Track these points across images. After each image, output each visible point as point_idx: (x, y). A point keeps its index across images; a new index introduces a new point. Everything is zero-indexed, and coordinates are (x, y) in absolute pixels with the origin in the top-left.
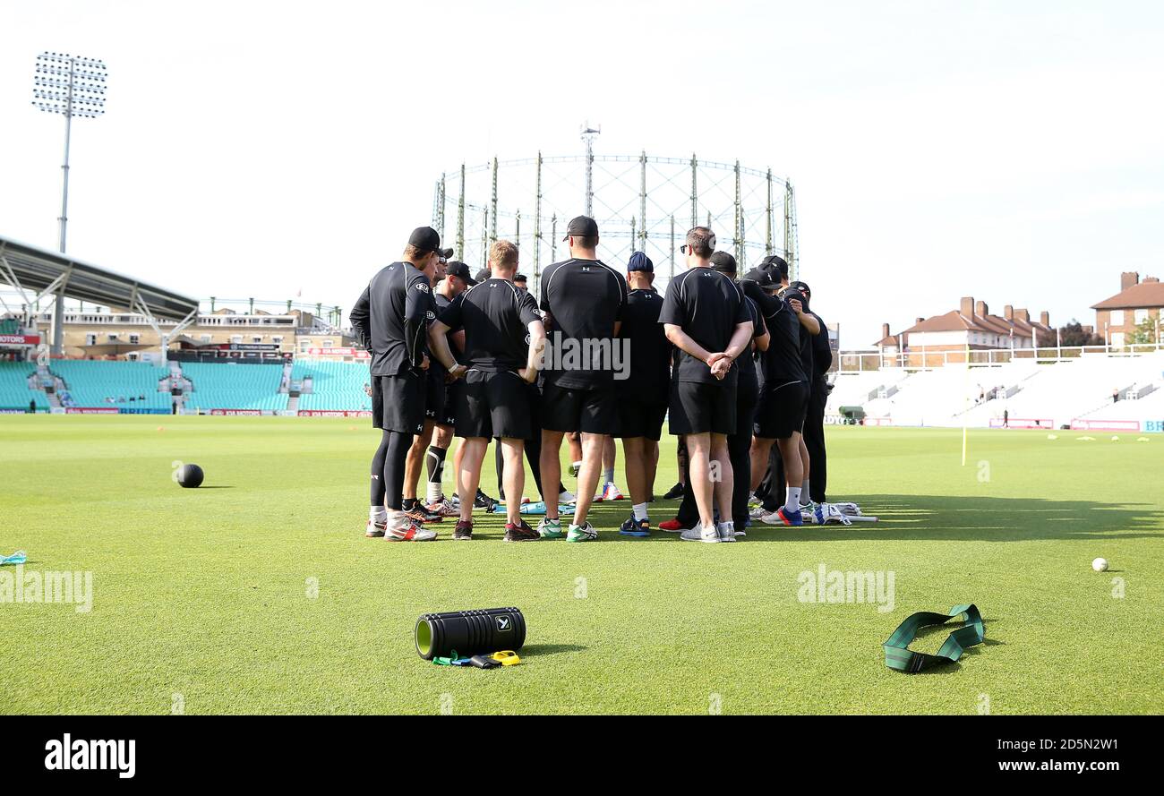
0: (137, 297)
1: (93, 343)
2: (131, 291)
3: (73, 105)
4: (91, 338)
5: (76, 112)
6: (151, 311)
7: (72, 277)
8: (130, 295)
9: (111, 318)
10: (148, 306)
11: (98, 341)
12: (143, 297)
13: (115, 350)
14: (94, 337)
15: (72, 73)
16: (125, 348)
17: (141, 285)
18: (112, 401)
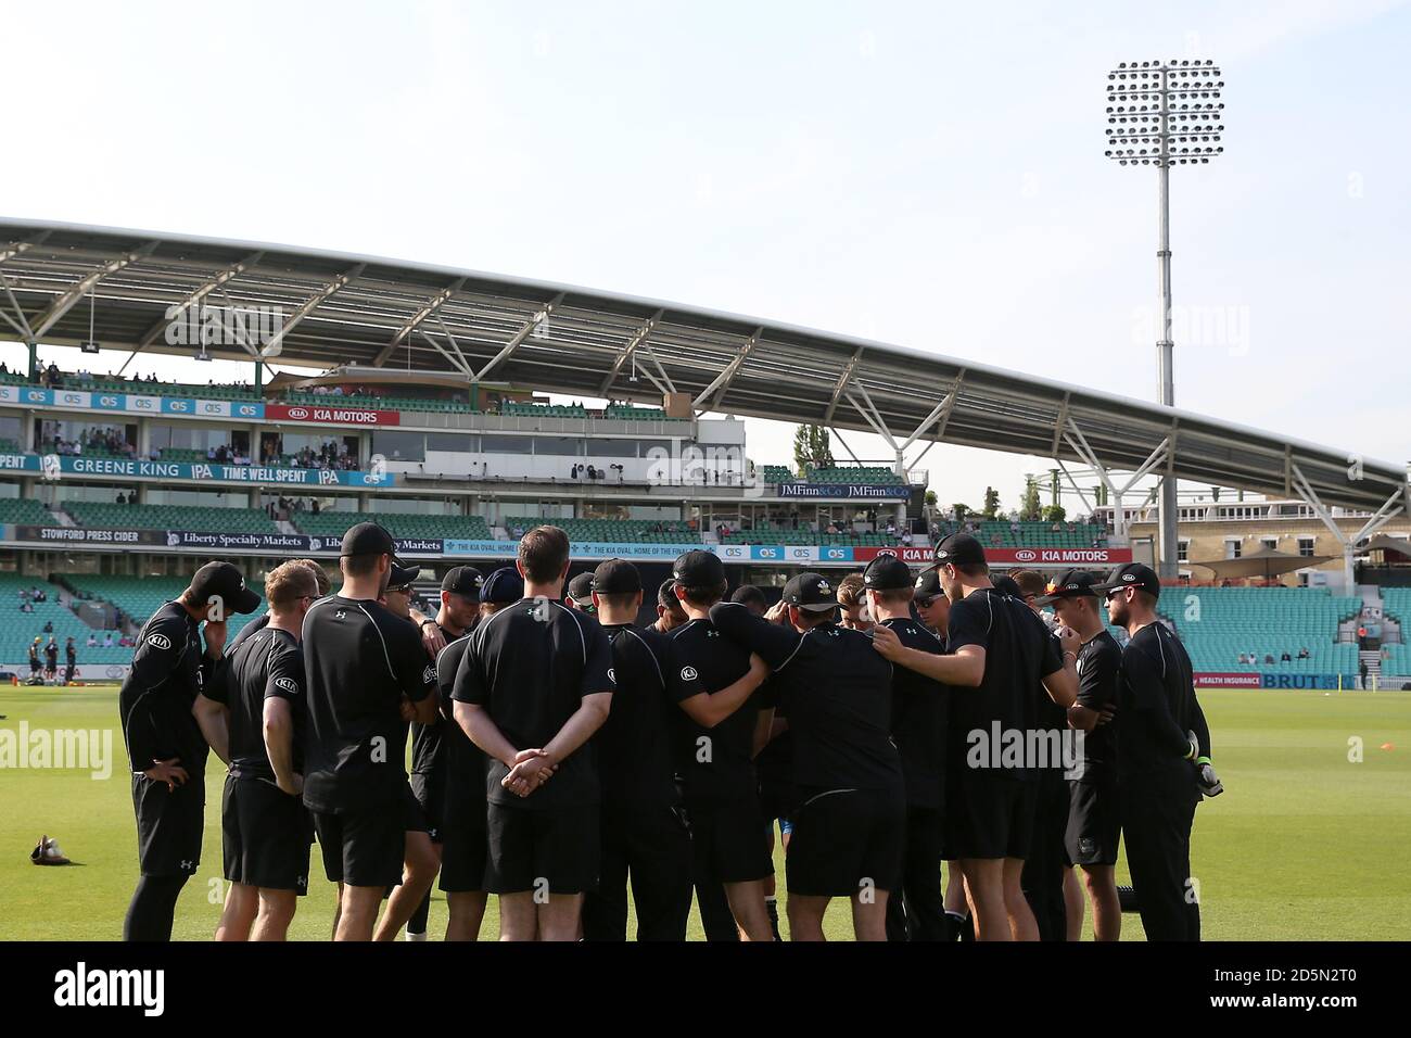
0: (1292, 472)
1: (1238, 554)
2: (1283, 460)
3: (1170, 146)
4: (1233, 546)
5: (1176, 157)
6: (1318, 494)
7: (1181, 443)
8: (1282, 469)
9: (1265, 509)
10: (1312, 485)
11: (1246, 551)
12: (1300, 469)
13: (1270, 567)
14: (1237, 545)
15: (1165, 93)
16: (1289, 564)
17: (1297, 450)
18: (1252, 661)
